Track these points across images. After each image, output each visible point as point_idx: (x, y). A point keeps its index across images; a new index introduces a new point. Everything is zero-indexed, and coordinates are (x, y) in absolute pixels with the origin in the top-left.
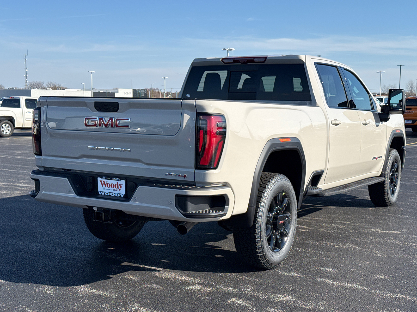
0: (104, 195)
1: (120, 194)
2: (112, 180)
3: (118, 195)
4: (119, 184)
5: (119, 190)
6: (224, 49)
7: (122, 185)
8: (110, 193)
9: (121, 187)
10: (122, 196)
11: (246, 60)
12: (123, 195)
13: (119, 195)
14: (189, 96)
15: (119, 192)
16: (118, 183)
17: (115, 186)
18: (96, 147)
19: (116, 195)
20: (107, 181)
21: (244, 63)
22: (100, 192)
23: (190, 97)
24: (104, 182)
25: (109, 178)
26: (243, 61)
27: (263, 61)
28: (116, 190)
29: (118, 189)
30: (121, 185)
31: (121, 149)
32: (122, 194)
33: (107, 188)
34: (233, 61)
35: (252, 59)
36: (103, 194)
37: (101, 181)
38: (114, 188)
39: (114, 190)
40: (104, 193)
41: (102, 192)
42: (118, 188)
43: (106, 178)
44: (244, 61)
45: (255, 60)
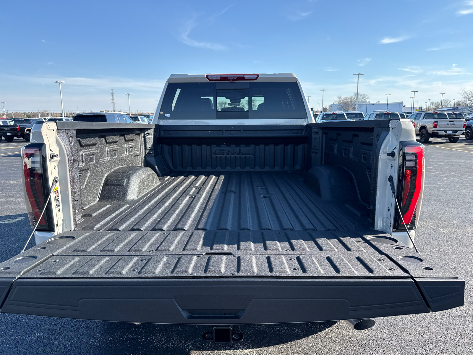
6: (57, 82)
11: (235, 77)
21: (234, 80)
26: (232, 79)
27: (254, 79)
34: (220, 78)
35: (242, 76)
44: (233, 79)
45: (246, 77)
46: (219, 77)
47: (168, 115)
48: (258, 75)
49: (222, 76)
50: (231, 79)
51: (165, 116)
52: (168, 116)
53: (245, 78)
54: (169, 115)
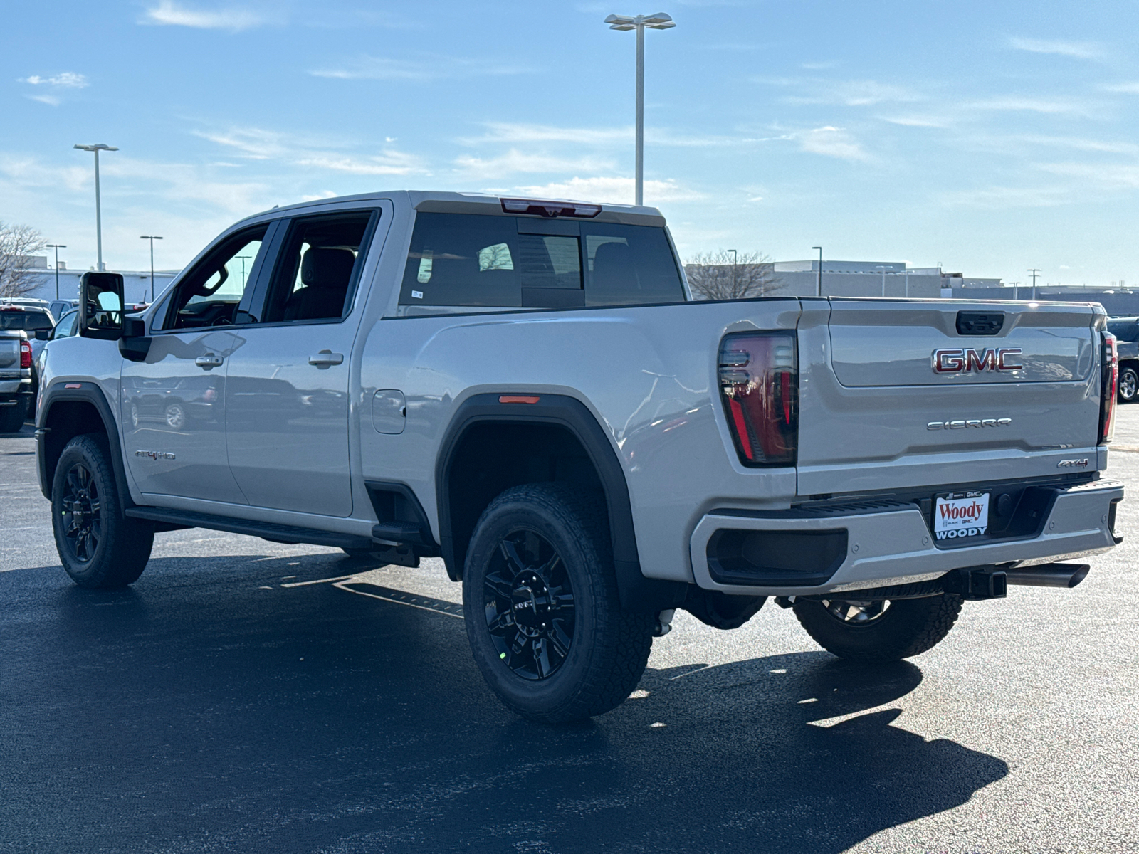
0: (947, 538)
1: (977, 528)
2: (966, 497)
3: (973, 532)
4: (976, 504)
5: (974, 520)
7: (982, 505)
8: (957, 531)
9: (979, 512)
10: (982, 532)
11: (559, 208)
12: (985, 529)
13: (976, 532)
14: (420, 295)
15: (975, 524)
16: (974, 502)
17: (967, 512)
18: (947, 423)
19: (970, 534)
20: (953, 504)
21: (555, 215)
22: (940, 533)
23: (421, 298)
24: (947, 506)
25: (962, 495)
26: (553, 211)
27: (592, 214)
28: (969, 521)
29: (973, 518)
30: (980, 507)
31: (994, 420)
32: (982, 528)
33: (951, 520)
35: (570, 207)
36: (944, 537)
37: (941, 506)
38: (967, 518)
39: (965, 522)
40: (946, 533)
41: (942, 534)
42: (973, 515)
43: (955, 496)
44: (555, 212)
46: (525, 207)
47: (419, 293)
48: (599, 207)
49: (532, 204)
50: (551, 212)
51: (413, 296)
52: (418, 296)
53: (576, 212)
54: (422, 293)
